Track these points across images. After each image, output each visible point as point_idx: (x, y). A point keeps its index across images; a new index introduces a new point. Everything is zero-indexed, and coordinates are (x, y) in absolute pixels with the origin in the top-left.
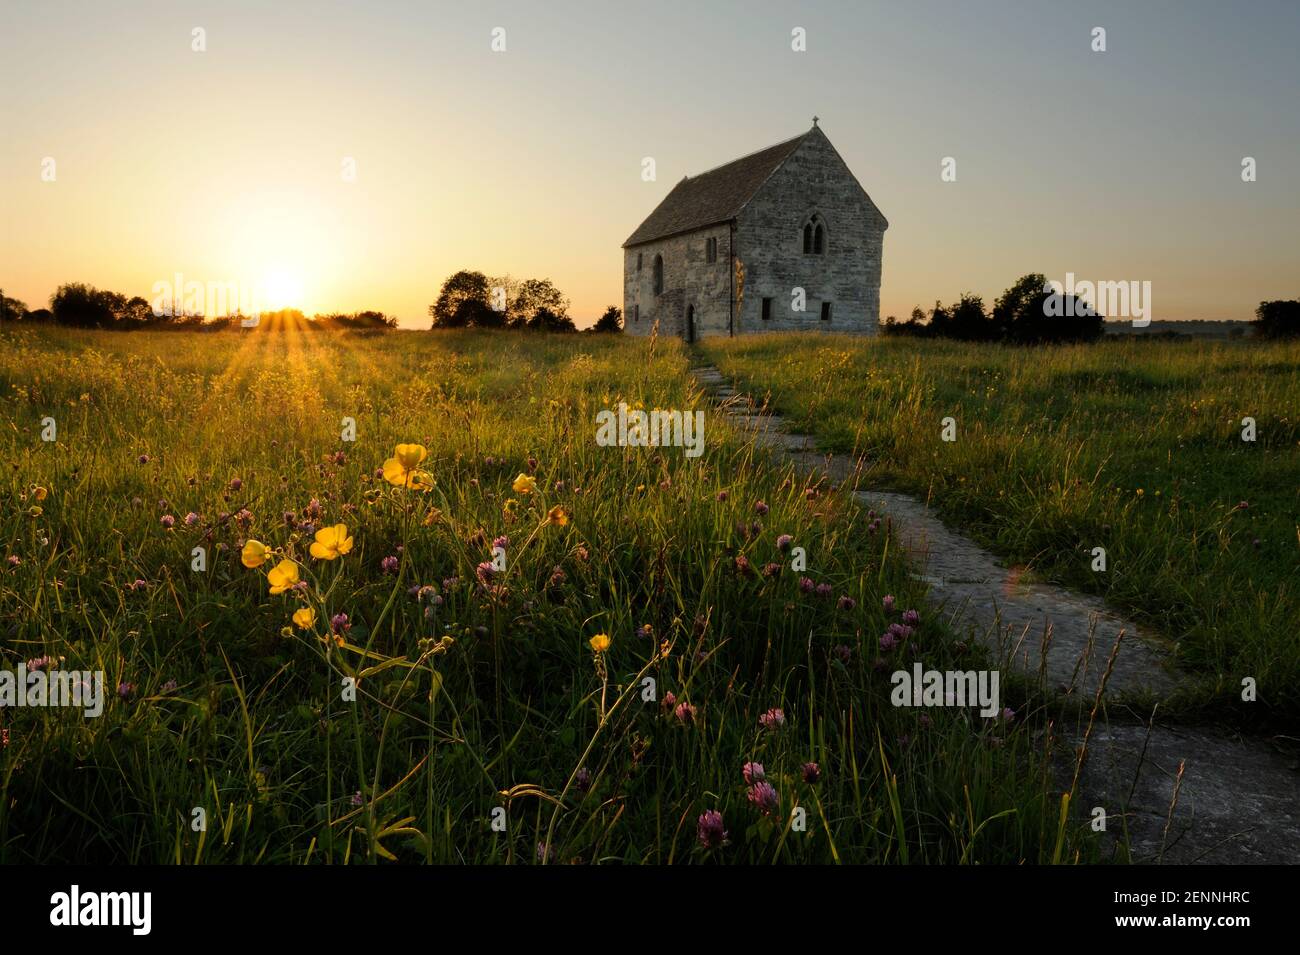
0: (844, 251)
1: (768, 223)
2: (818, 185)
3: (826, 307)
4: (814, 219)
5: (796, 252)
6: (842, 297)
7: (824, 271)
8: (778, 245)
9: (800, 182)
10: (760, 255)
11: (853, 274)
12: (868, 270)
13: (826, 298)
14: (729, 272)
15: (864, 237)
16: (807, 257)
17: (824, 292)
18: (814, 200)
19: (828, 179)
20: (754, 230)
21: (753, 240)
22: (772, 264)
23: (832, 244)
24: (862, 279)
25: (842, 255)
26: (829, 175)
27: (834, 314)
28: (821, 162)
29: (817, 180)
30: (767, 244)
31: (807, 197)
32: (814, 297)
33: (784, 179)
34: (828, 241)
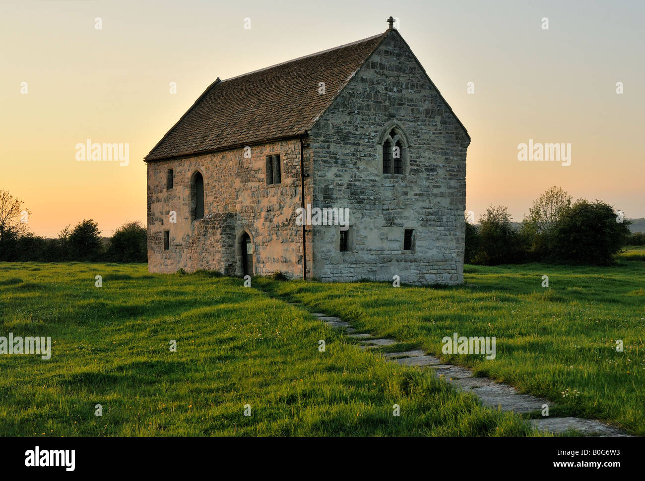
0: (427, 170)
1: (344, 138)
2: (397, 95)
3: (408, 233)
4: (393, 133)
5: (376, 172)
6: (425, 222)
7: (406, 193)
8: (355, 164)
9: (377, 92)
10: (337, 176)
11: (436, 196)
12: (451, 191)
13: (409, 225)
14: (299, 196)
15: (446, 153)
16: (387, 177)
17: (406, 218)
18: (392, 111)
19: (407, 88)
20: (328, 147)
21: (328, 158)
22: (349, 186)
23: (413, 162)
24: (445, 202)
25: (424, 175)
26: (407, 84)
27: (418, 243)
28: (399, 69)
29: (395, 89)
30: (344, 164)
31: (386, 108)
32: (395, 224)
33: (360, 87)
34: (409, 160)
